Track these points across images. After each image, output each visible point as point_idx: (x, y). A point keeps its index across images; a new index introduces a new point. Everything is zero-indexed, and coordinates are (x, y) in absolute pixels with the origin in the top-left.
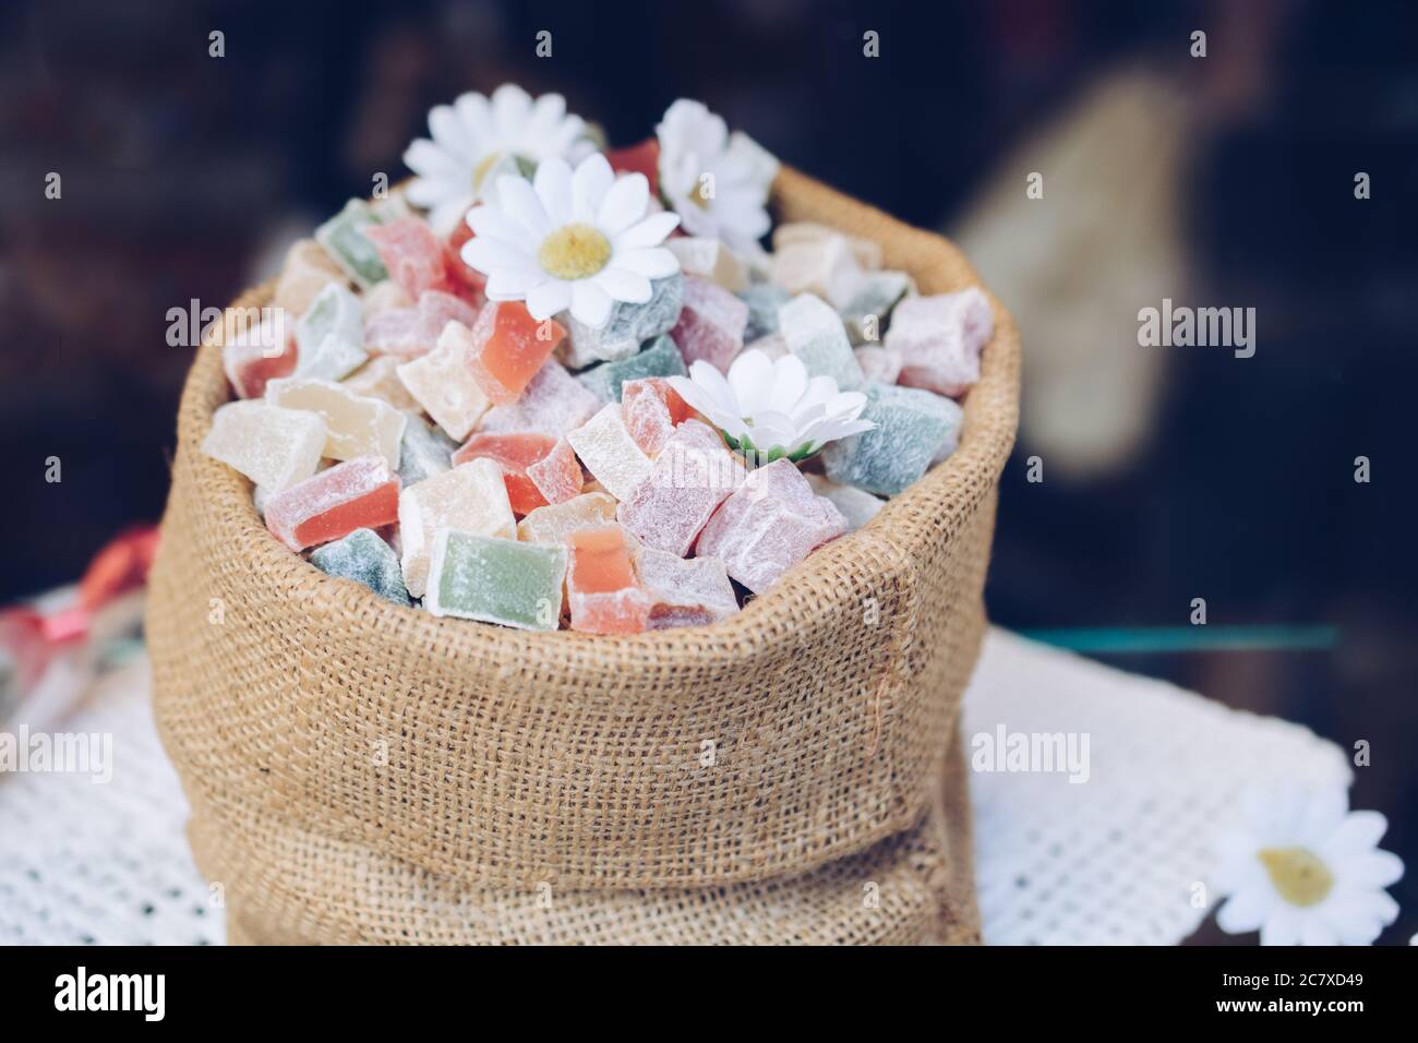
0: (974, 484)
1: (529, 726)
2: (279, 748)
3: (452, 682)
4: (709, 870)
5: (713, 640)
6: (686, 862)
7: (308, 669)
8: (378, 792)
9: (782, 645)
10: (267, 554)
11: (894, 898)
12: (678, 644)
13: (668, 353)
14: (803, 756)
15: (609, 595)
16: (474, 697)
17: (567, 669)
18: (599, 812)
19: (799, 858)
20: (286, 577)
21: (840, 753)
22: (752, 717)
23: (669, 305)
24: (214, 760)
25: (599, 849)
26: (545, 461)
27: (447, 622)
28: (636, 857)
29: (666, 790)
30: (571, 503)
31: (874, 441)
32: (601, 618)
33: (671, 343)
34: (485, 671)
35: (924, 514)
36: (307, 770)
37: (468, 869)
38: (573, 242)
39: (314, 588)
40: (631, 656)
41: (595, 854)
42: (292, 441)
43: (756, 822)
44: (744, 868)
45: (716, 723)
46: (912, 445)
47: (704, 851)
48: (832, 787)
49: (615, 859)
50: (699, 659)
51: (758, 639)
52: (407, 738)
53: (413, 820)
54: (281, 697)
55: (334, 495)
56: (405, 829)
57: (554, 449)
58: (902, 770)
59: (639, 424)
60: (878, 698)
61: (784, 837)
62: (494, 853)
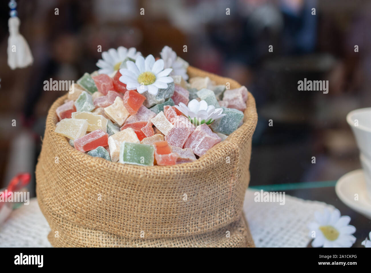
0: (250, 130)
1: (147, 192)
2: (79, 206)
3: (127, 181)
4: (190, 231)
5: (193, 165)
6: (185, 229)
7: (88, 182)
8: (106, 214)
9: (210, 166)
10: (76, 153)
11: (235, 238)
12: (185, 166)
13: (172, 102)
14: (213, 199)
15: (167, 155)
16: (133, 184)
17: (157, 174)
18: (164, 215)
19: (213, 227)
20: (82, 158)
21: (222, 198)
22: (202, 187)
23: (171, 90)
24: (60, 212)
25: (164, 226)
26: (145, 127)
27: (126, 165)
28: (172, 228)
29: (181, 208)
30: (153, 136)
31: (225, 121)
32: (165, 161)
33: (172, 100)
34: (136, 176)
35: (239, 136)
36: (87, 210)
37: (129, 234)
38: (146, 76)
39: (90, 160)
40: (173, 170)
41: (162, 228)
42: (80, 126)
43: (202, 217)
44: (199, 230)
45: (193, 189)
46: (234, 121)
47: (189, 226)
48: (220, 208)
49: (167, 229)
50: (190, 170)
51: (204, 164)
52: (115, 198)
53: (115, 221)
54: (80, 191)
55: (92, 138)
56: (113, 224)
57: (147, 124)
58: (236, 204)
59: (169, 116)
60: (231, 184)
61: (209, 221)
62: (136, 229)
